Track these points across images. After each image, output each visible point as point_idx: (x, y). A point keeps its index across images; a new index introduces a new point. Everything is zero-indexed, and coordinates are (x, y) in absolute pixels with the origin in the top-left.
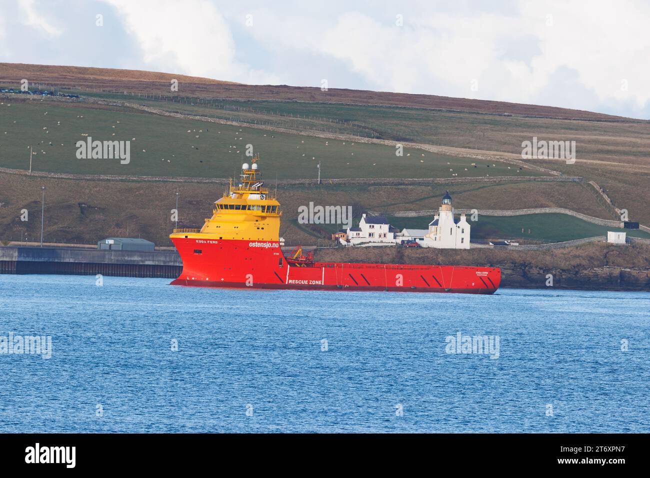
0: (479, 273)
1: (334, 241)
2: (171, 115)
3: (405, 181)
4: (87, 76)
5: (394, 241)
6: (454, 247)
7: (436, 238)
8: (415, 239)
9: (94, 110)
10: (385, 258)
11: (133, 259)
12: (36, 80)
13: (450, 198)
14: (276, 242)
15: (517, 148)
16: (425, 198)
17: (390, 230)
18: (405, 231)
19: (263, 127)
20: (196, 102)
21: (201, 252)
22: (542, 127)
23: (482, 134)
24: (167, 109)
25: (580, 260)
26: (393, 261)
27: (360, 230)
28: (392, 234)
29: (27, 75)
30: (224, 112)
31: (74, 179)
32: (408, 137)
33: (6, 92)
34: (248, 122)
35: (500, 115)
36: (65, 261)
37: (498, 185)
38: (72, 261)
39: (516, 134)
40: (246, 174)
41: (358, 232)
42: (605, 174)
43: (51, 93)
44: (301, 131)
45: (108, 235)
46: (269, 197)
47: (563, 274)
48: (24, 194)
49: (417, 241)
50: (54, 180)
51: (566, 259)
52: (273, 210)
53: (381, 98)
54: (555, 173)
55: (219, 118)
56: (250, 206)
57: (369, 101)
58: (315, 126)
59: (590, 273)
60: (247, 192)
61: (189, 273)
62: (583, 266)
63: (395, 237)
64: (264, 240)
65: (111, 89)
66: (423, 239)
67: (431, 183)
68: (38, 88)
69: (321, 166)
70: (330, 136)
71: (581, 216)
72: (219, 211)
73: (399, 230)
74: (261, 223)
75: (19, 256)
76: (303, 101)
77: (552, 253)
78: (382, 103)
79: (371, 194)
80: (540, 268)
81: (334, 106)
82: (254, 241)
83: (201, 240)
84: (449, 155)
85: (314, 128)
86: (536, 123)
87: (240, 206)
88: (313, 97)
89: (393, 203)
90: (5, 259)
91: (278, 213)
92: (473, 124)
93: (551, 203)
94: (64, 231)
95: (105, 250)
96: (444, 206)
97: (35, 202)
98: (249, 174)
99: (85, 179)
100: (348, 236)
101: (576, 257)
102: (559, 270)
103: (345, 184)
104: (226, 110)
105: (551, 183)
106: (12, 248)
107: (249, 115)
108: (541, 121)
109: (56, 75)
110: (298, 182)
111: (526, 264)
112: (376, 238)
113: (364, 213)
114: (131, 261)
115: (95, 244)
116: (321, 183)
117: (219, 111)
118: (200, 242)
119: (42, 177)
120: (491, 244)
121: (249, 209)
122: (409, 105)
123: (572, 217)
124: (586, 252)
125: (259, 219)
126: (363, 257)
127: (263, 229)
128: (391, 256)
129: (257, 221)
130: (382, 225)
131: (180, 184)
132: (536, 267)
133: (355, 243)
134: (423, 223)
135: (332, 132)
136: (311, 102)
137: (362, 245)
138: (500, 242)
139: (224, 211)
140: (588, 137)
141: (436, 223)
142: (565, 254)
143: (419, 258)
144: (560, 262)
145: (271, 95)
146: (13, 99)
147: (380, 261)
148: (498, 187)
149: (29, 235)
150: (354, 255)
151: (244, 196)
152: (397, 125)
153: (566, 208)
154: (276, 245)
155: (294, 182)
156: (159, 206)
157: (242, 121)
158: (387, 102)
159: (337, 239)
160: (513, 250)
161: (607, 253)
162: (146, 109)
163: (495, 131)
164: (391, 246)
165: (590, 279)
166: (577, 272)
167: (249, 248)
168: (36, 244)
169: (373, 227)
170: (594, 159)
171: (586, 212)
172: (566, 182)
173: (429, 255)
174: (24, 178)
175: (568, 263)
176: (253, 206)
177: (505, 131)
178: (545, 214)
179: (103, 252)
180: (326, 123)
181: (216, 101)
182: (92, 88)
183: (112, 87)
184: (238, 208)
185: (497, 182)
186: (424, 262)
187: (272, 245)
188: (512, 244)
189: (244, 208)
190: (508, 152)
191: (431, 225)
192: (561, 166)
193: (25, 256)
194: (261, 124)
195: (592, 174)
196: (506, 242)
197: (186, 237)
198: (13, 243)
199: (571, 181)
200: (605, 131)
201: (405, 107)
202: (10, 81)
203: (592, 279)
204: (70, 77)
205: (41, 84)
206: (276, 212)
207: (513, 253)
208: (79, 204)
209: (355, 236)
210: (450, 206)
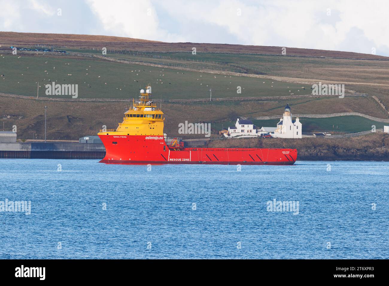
0: (284, 152)
1: (220, 135)
2: (121, 62)
3: (262, 99)
4: (71, 40)
5: (256, 134)
6: (292, 137)
7: (281, 132)
8: (269, 133)
9: (75, 60)
10: (252, 145)
11: (100, 148)
12: (40, 43)
13: (289, 108)
14: (161, 136)
15: (328, 77)
16: (274, 108)
17: (254, 128)
18: (263, 128)
19: (177, 68)
20: (136, 53)
21: (117, 143)
22: (343, 64)
23: (308, 69)
24: (119, 58)
25: (368, 143)
26: (256, 147)
27: (236, 128)
28: (255, 130)
29: (34, 39)
30: (153, 59)
31: (64, 101)
32: (263, 72)
33: (22, 50)
34: (167, 65)
35: (318, 57)
36: (60, 151)
37: (318, 99)
38: (64, 150)
39: (328, 69)
40: (143, 96)
41: (234, 129)
42: (381, 91)
43: (49, 50)
44: (199, 70)
45: (85, 134)
46: (157, 109)
47: (358, 152)
48: (34, 111)
49: (270, 134)
50: (52, 102)
51: (359, 143)
52: (159, 117)
53: (247, 49)
54: (352, 91)
55: (150, 63)
56: (145, 115)
57: (240, 51)
58: (208, 66)
59: (374, 151)
60: (143, 107)
61: (110, 156)
62: (370, 147)
63: (257, 132)
64: (154, 135)
65: (85, 47)
66: (274, 133)
67: (277, 99)
68: (41, 48)
69: (212, 90)
70: (217, 72)
71: (367, 117)
72: (128, 118)
73: (259, 128)
74: (152, 125)
75: (32, 148)
76: (200, 52)
77: (351, 140)
78: (247, 52)
79: (242, 106)
80: (345, 149)
81: (219, 54)
82: (148, 136)
83: (116, 136)
84: (288, 82)
85: (207, 68)
86: (340, 62)
87: (139, 115)
88: (206, 49)
89: (255, 111)
90: (24, 150)
91: (163, 119)
92: (302, 63)
93: (350, 110)
94: (59, 133)
95: (84, 144)
96: (286, 113)
97: (41, 116)
98: (144, 96)
99: (71, 101)
100: (229, 132)
101: (365, 141)
102: (355, 149)
103: (226, 101)
104: (154, 58)
105: (350, 98)
106: (28, 143)
107: (168, 60)
108: (343, 61)
109: (52, 39)
110: (198, 100)
111: (336, 147)
112: (246, 133)
113: (238, 118)
114: (99, 149)
115: (77, 140)
116: (212, 101)
117: (150, 59)
118: (116, 137)
119: (44, 101)
120: (314, 135)
121: (145, 117)
122: (263, 53)
123: (362, 117)
124: (371, 138)
125: (151, 122)
126: (238, 145)
127: (153, 128)
128: (255, 143)
129: (150, 124)
130: (249, 125)
131: (127, 103)
132: (342, 148)
133: (233, 136)
134: (274, 123)
135: (218, 70)
136: (205, 52)
137: (237, 137)
138: (320, 134)
139: (130, 118)
140: (371, 70)
141: (281, 123)
142: (359, 140)
143: (272, 144)
144: (356, 144)
145: (181, 48)
146: (27, 54)
147: (248, 147)
148: (318, 101)
149: (38, 136)
150: (233, 143)
151: (142, 109)
152: (257, 65)
153: (359, 112)
154: (161, 138)
155: (195, 100)
156: (115, 117)
157: (164, 65)
158: (250, 51)
159: (222, 134)
160: (327, 138)
161: (384, 139)
162: (106, 59)
163: (316, 67)
164: (255, 137)
165: (374, 154)
166: (366, 151)
167: (145, 140)
168: (42, 141)
169: (244, 126)
170: (375, 83)
171: (370, 115)
172: (359, 97)
173: (278, 142)
174: (34, 101)
175: (360, 145)
176: (147, 115)
177: (322, 67)
178: (346, 116)
179: (82, 145)
180: (215, 65)
181: (148, 53)
182: (73, 47)
183: (86, 45)
184: (138, 116)
185: (317, 97)
186: (274, 146)
187: (159, 138)
188: (327, 135)
189: (142, 116)
190: (323, 80)
191: (278, 124)
192: (355, 87)
193: (36, 148)
194: (175, 66)
195: (374, 91)
196: (323, 133)
197: (108, 134)
198: (28, 140)
199: (362, 96)
200: (382, 66)
201: (261, 54)
202: (24, 43)
203: (375, 155)
204: (60, 40)
205: (43, 45)
206: (161, 118)
207: (327, 140)
208: (68, 116)
209: (233, 132)
210: (290, 113)
